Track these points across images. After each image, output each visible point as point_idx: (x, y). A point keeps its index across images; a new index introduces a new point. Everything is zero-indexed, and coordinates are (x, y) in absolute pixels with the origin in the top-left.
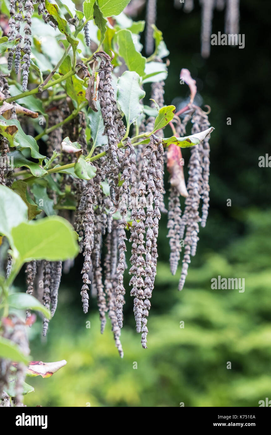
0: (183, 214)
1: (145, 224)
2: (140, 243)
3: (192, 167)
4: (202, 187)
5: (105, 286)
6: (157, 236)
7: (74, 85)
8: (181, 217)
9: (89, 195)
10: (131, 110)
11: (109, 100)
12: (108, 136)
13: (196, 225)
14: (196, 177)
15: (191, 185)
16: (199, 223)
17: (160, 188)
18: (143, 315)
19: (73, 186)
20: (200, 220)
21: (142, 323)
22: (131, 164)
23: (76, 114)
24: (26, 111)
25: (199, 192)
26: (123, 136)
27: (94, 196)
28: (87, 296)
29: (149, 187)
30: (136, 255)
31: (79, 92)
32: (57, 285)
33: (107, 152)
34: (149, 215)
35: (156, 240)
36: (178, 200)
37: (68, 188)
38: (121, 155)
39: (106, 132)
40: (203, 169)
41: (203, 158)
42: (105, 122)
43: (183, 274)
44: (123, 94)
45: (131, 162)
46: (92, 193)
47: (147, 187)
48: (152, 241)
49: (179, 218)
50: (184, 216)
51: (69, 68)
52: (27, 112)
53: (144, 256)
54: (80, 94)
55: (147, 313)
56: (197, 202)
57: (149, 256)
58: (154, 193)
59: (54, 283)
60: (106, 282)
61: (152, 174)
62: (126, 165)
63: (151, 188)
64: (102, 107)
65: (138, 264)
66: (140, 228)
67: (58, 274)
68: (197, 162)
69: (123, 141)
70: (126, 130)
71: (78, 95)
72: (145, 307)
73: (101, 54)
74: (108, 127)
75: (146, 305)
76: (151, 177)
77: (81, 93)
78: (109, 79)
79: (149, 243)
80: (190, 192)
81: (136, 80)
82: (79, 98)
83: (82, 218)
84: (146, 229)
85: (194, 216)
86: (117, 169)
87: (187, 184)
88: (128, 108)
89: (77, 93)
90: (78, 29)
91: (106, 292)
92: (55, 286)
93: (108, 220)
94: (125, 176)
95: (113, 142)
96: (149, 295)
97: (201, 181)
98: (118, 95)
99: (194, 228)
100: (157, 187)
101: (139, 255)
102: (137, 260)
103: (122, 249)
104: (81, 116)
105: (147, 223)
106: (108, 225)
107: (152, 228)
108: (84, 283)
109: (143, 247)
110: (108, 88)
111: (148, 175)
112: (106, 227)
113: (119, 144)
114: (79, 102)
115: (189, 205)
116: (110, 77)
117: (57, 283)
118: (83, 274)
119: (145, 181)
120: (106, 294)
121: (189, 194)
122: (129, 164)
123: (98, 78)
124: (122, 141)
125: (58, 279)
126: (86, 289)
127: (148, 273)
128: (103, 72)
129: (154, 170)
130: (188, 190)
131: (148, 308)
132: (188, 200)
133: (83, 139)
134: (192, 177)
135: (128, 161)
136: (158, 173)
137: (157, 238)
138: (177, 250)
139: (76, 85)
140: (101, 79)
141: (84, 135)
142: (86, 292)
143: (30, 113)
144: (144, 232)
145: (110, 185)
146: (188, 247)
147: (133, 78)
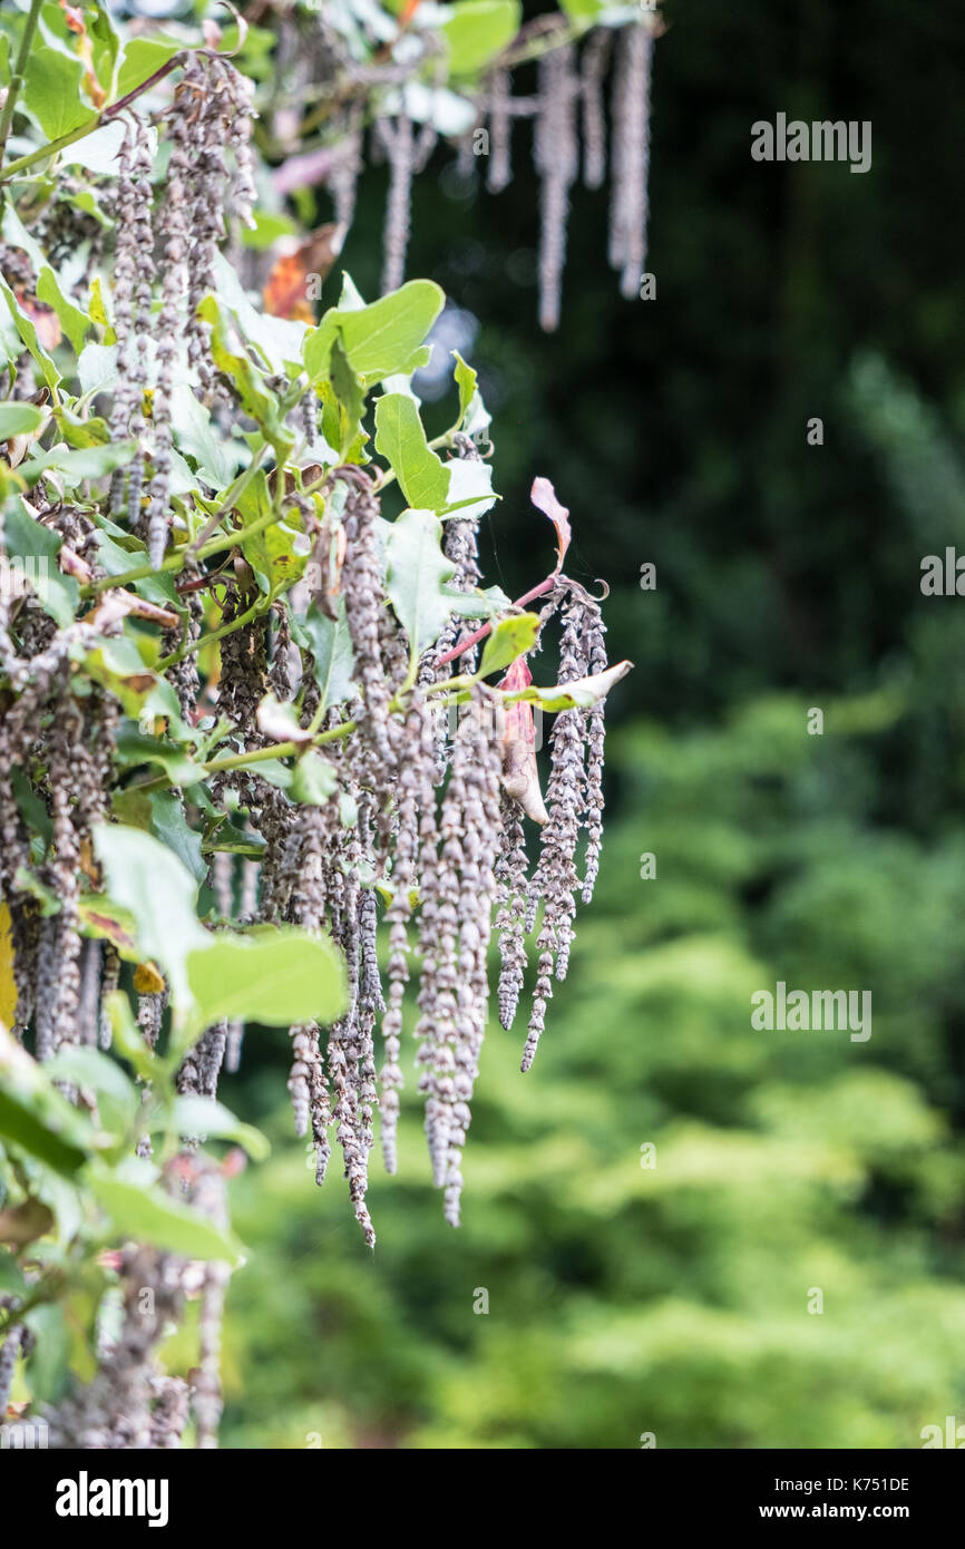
0: (532, 868)
1: (458, 912)
2: (443, 960)
3: (559, 744)
4: (584, 795)
5: (327, 1057)
6: (487, 941)
7: (267, 540)
8: (528, 875)
9: (311, 832)
10: (422, 617)
11: (368, 595)
12: (365, 684)
13: (569, 898)
14: (570, 772)
15: (557, 792)
16: (577, 894)
17: (496, 820)
18: (451, 1144)
19: (245, 792)
20: (581, 885)
21: (450, 1163)
22: (422, 756)
23: (264, 609)
24: (146, 610)
25: (576, 810)
26: (401, 683)
27: (325, 837)
28: (305, 1092)
29: (468, 817)
30: (433, 991)
31: (278, 556)
32: (216, 1060)
33: (359, 724)
34: (467, 890)
35: (483, 953)
36: (520, 828)
37: (232, 797)
38: (397, 732)
39: (358, 673)
40: (588, 749)
41: (589, 723)
42: (355, 649)
43: (535, 1027)
44: (402, 573)
45: (422, 751)
46: (319, 830)
47: (463, 814)
48: (476, 954)
49: (523, 879)
50: (538, 874)
51: (259, 498)
52: (149, 613)
53: (454, 992)
54: (280, 562)
55: (460, 1136)
56: (572, 838)
57: (467, 993)
58: (480, 832)
59: (209, 1053)
60: (331, 1046)
61: (477, 784)
62: (409, 759)
63: (473, 821)
64: (349, 608)
65: (438, 1014)
66: (444, 921)
67: (219, 1032)
68: (572, 731)
69: (403, 695)
70: (407, 667)
71: (275, 563)
72: (457, 1122)
73: (349, 473)
74: (363, 661)
75: (456, 1116)
76: (474, 792)
77: (284, 559)
78: (368, 540)
79: (469, 960)
80: (554, 808)
81: (430, 532)
82: (278, 571)
83: (287, 887)
84: (460, 924)
85: (563, 875)
86: (387, 769)
87: (544, 788)
88: (414, 610)
89: (273, 559)
90: (286, 401)
91: (332, 1074)
92: (211, 1063)
93: (347, 889)
94: (406, 788)
95: (378, 701)
96: (464, 1093)
97: (583, 781)
98: (389, 577)
99: (565, 905)
100: (489, 817)
101: (440, 990)
102: (437, 1004)
103: (395, 975)
104: (276, 614)
105: (462, 908)
106: (348, 903)
107: (474, 921)
108: (296, 1060)
109: (451, 971)
110: (365, 561)
111: (466, 786)
112: (343, 907)
113: (392, 705)
114: (275, 579)
115: (548, 845)
116: (370, 534)
117: (217, 1055)
118: (295, 1036)
119: (460, 803)
120: (331, 1080)
121: (551, 815)
122: (417, 758)
123: (342, 535)
124: (397, 695)
125: (218, 1044)
126: (302, 1075)
127: (462, 1036)
128: (353, 520)
129: (480, 774)
130: (548, 806)
131: (461, 1126)
132: (549, 830)
133: (284, 676)
134: (561, 769)
135: (414, 750)
136: (490, 782)
137: (487, 948)
138: (518, 964)
139: (272, 541)
140: (348, 540)
141: (286, 665)
142: (302, 1081)
143: (156, 616)
144: (455, 931)
145: (358, 802)
146: (547, 957)
147: (425, 528)
